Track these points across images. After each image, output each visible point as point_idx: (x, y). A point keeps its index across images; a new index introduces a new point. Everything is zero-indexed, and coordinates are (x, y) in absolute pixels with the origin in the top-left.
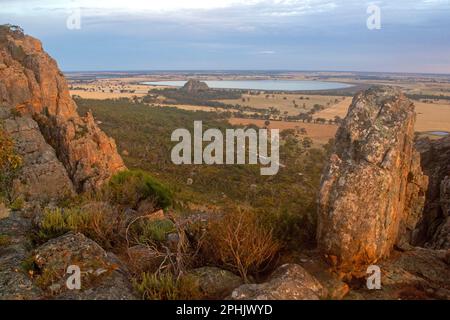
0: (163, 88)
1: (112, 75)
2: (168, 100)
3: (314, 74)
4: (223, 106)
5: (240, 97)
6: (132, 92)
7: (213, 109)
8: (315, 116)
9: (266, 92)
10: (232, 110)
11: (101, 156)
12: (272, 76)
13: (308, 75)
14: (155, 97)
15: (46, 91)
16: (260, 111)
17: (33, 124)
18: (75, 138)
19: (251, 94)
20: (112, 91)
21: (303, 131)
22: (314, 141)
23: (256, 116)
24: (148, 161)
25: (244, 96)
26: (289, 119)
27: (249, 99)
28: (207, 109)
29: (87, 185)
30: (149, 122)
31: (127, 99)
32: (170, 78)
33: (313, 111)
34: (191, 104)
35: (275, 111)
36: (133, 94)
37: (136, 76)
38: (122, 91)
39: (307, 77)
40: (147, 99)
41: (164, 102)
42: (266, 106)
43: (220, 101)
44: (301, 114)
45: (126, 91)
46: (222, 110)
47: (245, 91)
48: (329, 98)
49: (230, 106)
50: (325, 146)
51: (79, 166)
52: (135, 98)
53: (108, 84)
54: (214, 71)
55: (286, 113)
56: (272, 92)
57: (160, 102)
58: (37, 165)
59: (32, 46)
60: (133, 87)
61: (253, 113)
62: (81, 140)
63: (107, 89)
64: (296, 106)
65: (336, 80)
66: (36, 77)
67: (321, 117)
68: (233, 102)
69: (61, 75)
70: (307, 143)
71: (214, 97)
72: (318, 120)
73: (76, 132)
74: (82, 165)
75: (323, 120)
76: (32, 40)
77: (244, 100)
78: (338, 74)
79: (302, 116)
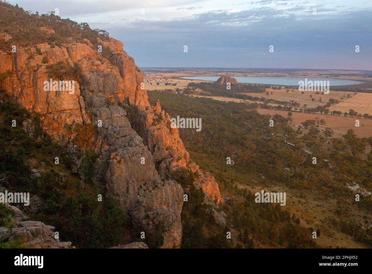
0: (199, 82)
1: (156, 71)
2: (204, 93)
3: (326, 73)
4: (250, 98)
5: (264, 91)
6: (175, 85)
7: (242, 101)
8: (332, 109)
9: (286, 87)
10: (258, 102)
11: (173, 141)
12: (290, 74)
13: (320, 73)
14: (194, 90)
15: (128, 84)
16: (282, 103)
17: (122, 112)
18: (153, 124)
19: (274, 88)
20: (158, 84)
21: (322, 122)
22: (335, 131)
23: (279, 108)
24: (195, 144)
25: (268, 90)
26: (309, 111)
27: (272, 93)
28: (238, 101)
29: (163, 165)
30: (191, 110)
31: (171, 91)
32: (204, 74)
33: (328, 105)
34: (224, 96)
35: (295, 104)
36: (176, 87)
37: (176, 72)
38: (166, 84)
39: (320, 75)
40: (187, 91)
41: (201, 94)
42: (287, 99)
43: (248, 94)
44: (319, 107)
45: (170, 84)
46: (251, 102)
47: (267, 86)
48: (342, 93)
49: (256, 99)
50: (345, 136)
51: (156, 149)
52: (177, 90)
53: (154, 78)
54: (240, 69)
55: (305, 105)
56: (291, 87)
57: (197, 94)
58: (130, 148)
59: (116, 47)
60: (175, 81)
61: (277, 105)
62: (158, 126)
63: (154, 82)
64: (313, 100)
65: (346, 77)
66: (120, 73)
67: (337, 110)
68: (259, 95)
69: (139, 71)
70: (328, 133)
71: (242, 91)
72: (335, 112)
73: (154, 120)
74: (159, 148)
75: (339, 113)
76: (116, 42)
77: (268, 94)
78: (347, 73)
79: (319, 109)
